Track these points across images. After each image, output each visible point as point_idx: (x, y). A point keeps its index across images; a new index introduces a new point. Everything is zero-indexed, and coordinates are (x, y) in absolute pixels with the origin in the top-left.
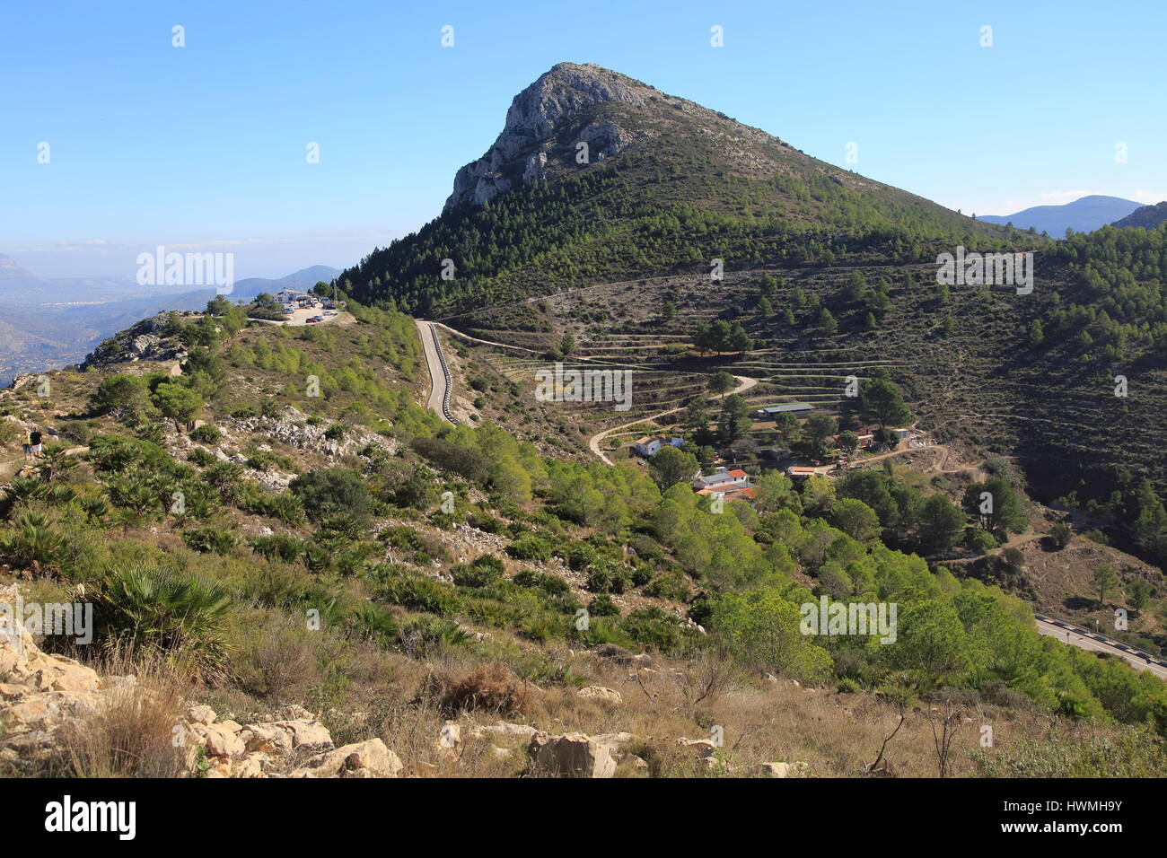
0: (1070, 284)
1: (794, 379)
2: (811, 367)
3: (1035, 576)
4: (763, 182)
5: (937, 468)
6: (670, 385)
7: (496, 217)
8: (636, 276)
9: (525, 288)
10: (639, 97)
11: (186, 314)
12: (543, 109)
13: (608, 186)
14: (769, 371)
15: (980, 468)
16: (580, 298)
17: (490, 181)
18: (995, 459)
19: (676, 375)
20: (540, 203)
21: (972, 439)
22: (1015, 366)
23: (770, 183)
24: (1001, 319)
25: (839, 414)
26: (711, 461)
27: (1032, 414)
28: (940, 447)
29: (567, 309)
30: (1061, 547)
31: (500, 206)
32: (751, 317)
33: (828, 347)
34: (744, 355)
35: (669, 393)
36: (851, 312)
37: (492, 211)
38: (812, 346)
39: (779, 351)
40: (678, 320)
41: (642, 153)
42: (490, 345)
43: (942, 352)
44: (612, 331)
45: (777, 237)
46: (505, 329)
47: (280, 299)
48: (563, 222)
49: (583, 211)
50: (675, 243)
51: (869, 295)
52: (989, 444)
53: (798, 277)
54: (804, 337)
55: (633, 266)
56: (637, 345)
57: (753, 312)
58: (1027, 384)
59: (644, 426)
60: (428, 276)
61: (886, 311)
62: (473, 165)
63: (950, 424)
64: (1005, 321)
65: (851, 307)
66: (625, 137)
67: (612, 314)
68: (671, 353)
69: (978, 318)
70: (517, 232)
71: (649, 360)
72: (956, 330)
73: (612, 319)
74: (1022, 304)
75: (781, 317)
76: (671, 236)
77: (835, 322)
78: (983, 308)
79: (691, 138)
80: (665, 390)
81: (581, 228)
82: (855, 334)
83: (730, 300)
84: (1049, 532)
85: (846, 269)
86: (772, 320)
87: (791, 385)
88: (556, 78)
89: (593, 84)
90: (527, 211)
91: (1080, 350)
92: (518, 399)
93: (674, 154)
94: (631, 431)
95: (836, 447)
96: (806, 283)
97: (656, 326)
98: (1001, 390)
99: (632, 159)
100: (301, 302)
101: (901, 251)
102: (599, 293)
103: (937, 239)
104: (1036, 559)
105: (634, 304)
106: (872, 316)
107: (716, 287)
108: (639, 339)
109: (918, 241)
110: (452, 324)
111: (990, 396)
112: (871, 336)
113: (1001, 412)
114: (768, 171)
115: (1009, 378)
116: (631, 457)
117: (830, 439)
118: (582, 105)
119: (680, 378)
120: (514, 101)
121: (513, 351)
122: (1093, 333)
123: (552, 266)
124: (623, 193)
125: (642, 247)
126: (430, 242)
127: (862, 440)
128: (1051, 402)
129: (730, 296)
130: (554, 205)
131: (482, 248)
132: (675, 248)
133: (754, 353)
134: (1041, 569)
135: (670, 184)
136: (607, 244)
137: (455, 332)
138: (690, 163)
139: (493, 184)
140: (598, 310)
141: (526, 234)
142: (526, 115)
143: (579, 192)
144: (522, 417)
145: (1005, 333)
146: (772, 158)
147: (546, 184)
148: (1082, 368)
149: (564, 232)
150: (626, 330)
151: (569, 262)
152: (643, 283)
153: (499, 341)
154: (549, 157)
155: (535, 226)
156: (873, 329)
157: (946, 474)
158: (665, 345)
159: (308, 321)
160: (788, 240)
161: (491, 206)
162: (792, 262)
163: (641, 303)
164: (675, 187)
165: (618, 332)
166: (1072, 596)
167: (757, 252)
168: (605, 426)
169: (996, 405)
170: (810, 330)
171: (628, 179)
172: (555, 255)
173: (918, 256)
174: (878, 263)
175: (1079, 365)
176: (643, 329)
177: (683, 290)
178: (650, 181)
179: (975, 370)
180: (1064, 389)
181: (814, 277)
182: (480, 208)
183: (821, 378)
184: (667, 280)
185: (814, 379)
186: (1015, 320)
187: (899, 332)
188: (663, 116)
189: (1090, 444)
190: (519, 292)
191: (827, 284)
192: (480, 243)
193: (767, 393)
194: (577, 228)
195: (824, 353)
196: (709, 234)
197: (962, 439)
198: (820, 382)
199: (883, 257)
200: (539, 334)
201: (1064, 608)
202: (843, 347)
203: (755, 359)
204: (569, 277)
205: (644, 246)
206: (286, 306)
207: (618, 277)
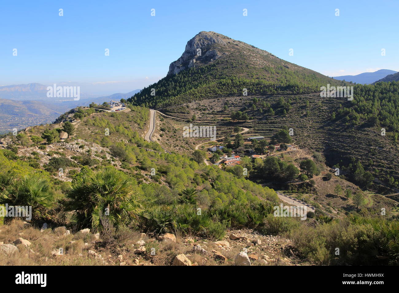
0: (345, 102)
1: (260, 129)
2: (265, 125)
3: (318, 188)
4: (261, 68)
5: (298, 156)
6: (223, 130)
7: (179, 78)
8: (217, 97)
9: (183, 100)
10: (225, 42)
11: (84, 108)
12: (195, 46)
13: (213, 69)
14: (253, 127)
15: (312, 156)
16: (199, 104)
17: (178, 67)
18: (317, 153)
19: (225, 127)
20: (192, 74)
21: (311, 147)
22: (326, 126)
23: (263, 68)
24: (324, 112)
25: (271, 140)
26: (231, 153)
27: (329, 140)
28: (300, 150)
29: (195, 107)
30: (329, 180)
31: (181, 75)
32: (250, 110)
33: (271, 120)
34: (246, 122)
35: (222, 133)
36: (279, 109)
37: (178, 76)
38: (267, 119)
39: (256, 121)
40: (228, 111)
41: (224, 59)
42: (171, 118)
43: (305, 121)
44: (208, 114)
45: (260, 86)
46: (176, 113)
47: (110, 104)
48: (199, 80)
49: (205, 77)
50: (229, 88)
51: (285, 104)
52: (316, 149)
53: (265, 98)
54: (265, 116)
55: (216, 94)
56: (215, 118)
57: (251, 108)
58: (329, 131)
59: (213, 142)
60: (158, 96)
61: (290, 109)
62: (175, 62)
63: (305, 143)
64: (325, 112)
65: (280, 107)
66: (219, 54)
67: (209, 109)
68: (225, 121)
69: (317, 111)
70: (185, 83)
71: (218, 123)
72: (310, 115)
73: (208, 110)
74: (330, 107)
75: (258, 110)
76: (228, 85)
77: (274, 112)
78: (319, 108)
79: (239, 55)
80: (221, 132)
81: (204, 82)
82: (280, 116)
83: (244, 105)
84: (326, 175)
85: (279, 96)
86: (256, 111)
87: (259, 131)
88: (200, 36)
89: (211, 38)
90: (189, 77)
91: (346, 122)
92: (175, 134)
93: (234, 60)
94: (209, 144)
95: (268, 149)
96: (267, 100)
97: (221, 112)
98: (321, 133)
99: (221, 61)
100: (116, 105)
101: (296, 91)
102: (205, 102)
103: (308, 87)
104: (320, 183)
105: (216, 106)
106: (285, 110)
107: (240, 101)
108: (216, 116)
109: (302, 88)
110: (161, 111)
111: (318, 135)
112: (284, 117)
113: (320, 140)
114: (263, 65)
115: (324, 129)
116: (207, 151)
117: (267, 147)
118: (207, 45)
119: (226, 128)
120: (188, 43)
121: (178, 120)
122: (350, 117)
123: (192, 94)
124: (217, 72)
125: (219, 89)
126: (160, 86)
127: (277, 148)
128: (336, 137)
129: (244, 104)
130: (197, 75)
131: (175, 88)
132: (229, 89)
133: (249, 121)
134: (321, 186)
135: (232, 69)
136: (209, 88)
137: (162, 113)
138: (238, 62)
139: (179, 68)
140: (205, 107)
141: (188, 83)
142: (191, 47)
143: (204, 71)
144: (175, 139)
145: (325, 116)
146: (265, 61)
147: (195, 68)
148: (345, 127)
149: (199, 83)
150: (212, 114)
151: (197, 93)
152: (219, 99)
153: (174, 116)
154: (196, 60)
155: (190, 81)
156: (285, 114)
157: (300, 158)
158: (223, 118)
159: (116, 110)
160: (263, 87)
161: (178, 75)
162: (264, 94)
163: (218, 105)
164: (233, 70)
165: (210, 114)
166: (329, 194)
167: (253, 90)
168: (201, 142)
169: (319, 137)
170: (266, 114)
171: (219, 67)
172: (193, 91)
173: (301, 92)
174: (289, 94)
175: (344, 126)
176: (217, 113)
177: (230, 102)
178: (226, 68)
179: (314, 127)
180: (340, 133)
181: (270, 98)
182: (175, 75)
183: (268, 129)
184: (226, 98)
185: (266, 129)
186: (328, 112)
187: (293, 115)
188: (232, 48)
189: (345, 149)
190: (181, 102)
191: (273, 100)
192: (174, 86)
193: (252, 133)
194: (203, 82)
195: (270, 121)
196: (240, 85)
197: (308, 147)
198: (267, 130)
199: (291, 92)
200: (186, 114)
201: (325, 197)
202: (276, 120)
203: (249, 123)
204: (197, 97)
205: (220, 88)
206: (111, 106)
207: (211, 97)
